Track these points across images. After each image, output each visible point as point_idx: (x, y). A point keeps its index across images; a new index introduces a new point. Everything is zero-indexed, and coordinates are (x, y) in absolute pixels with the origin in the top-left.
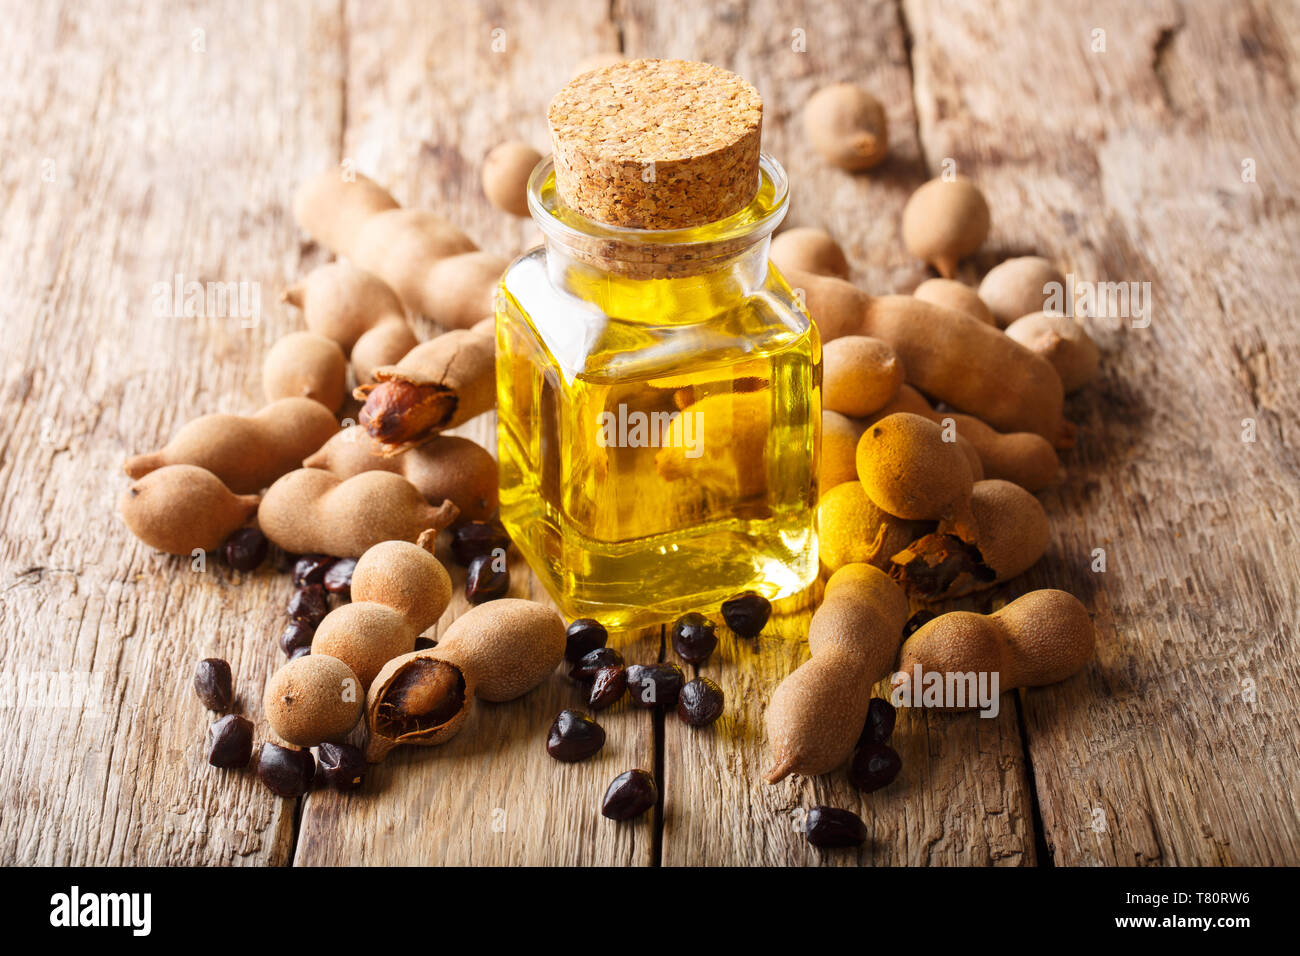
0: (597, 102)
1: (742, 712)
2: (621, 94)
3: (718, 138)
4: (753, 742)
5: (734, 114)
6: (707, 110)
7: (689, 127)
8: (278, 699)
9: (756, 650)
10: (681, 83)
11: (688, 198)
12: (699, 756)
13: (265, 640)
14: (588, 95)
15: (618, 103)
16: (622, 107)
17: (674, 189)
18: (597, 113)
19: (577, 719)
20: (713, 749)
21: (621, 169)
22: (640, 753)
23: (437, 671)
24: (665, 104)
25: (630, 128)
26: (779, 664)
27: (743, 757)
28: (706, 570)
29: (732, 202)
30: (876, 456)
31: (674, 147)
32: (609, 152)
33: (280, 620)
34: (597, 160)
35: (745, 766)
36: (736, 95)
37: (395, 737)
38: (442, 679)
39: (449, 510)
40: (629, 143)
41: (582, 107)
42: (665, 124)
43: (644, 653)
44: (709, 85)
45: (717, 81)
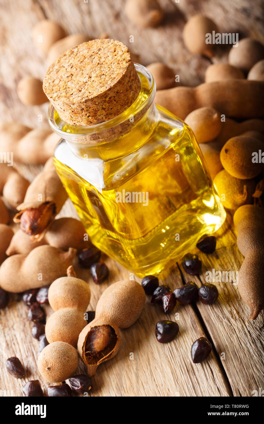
0: (61, 77)
1: (225, 289)
2: (69, 69)
3: (117, 73)
4: (236, 301)
5: (119, 58)
6: (107, 61)
7: (103, 72)
8: (45, 370)
9: (217, 257)
10: (91, 53)
11: (117, 102)
12: (218, 317)
13: (26, 336)
14: (56, 75)
15: (70, 74)
16: (72, 75)
17: (110, 102)
18: (63, 82)
19: (163, 323)
20: (222, 312)
21: (85, 104)
22: (195, 326)
23: (101, 330)
24: (89, 66)
25: (81, 83)
26: (229, 260)
27: (235, 309)
28: (183, 232)
29: (134, 95)
30: (230, 161)
31: (102, 84)
32: (77, 99)
33: (27, 323)
34: (74, 104)
35: (238, 313)
36: (115, 49)
37: (96, 363)
38: (105, 333)
39: (72, 252)
40: (83, 91)
41: (57, 82)
42: (93, 75)
43: (175, 278)
44: (102, 49)
45: (105, 46)
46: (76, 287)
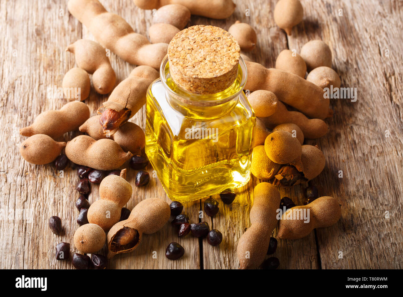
0: (184, 47)
1: (227, 238)
2: (192, 43)
3: (226, 66)
4: (231, 251)
5: (231, 54)
6: (221, 52)
7: (216, 60)
9: (231, 210)
10: (212, 38)
12: (215, 257)
13: (70, 201)
14: (181, 43)
15: (191, 47)
16: (193, 49)
18: (184, 52)
19: (175, 245)
20: (219, 255)
21: (194, 79)
22: (196, 257)
23: (130, 231)
24: (207, 48)
25: (196, 61)
26: (239, 216)
27: (229, 257)
28: (215, 180)
30: (271, 147)
31: (211, 70)
32: (190, 73)
33: (75, 191)
34: (186, 75)
35: (229, 261)
36: (231, 44)
37: (117, 252)
38: (132, 234)
39: (129, 155)
40: (196, 67)
41: (180, 49)
42: (208, 59)
43: (195, 211)
44: (222, 39)
45: (225, 37)
46: (124, 189)
